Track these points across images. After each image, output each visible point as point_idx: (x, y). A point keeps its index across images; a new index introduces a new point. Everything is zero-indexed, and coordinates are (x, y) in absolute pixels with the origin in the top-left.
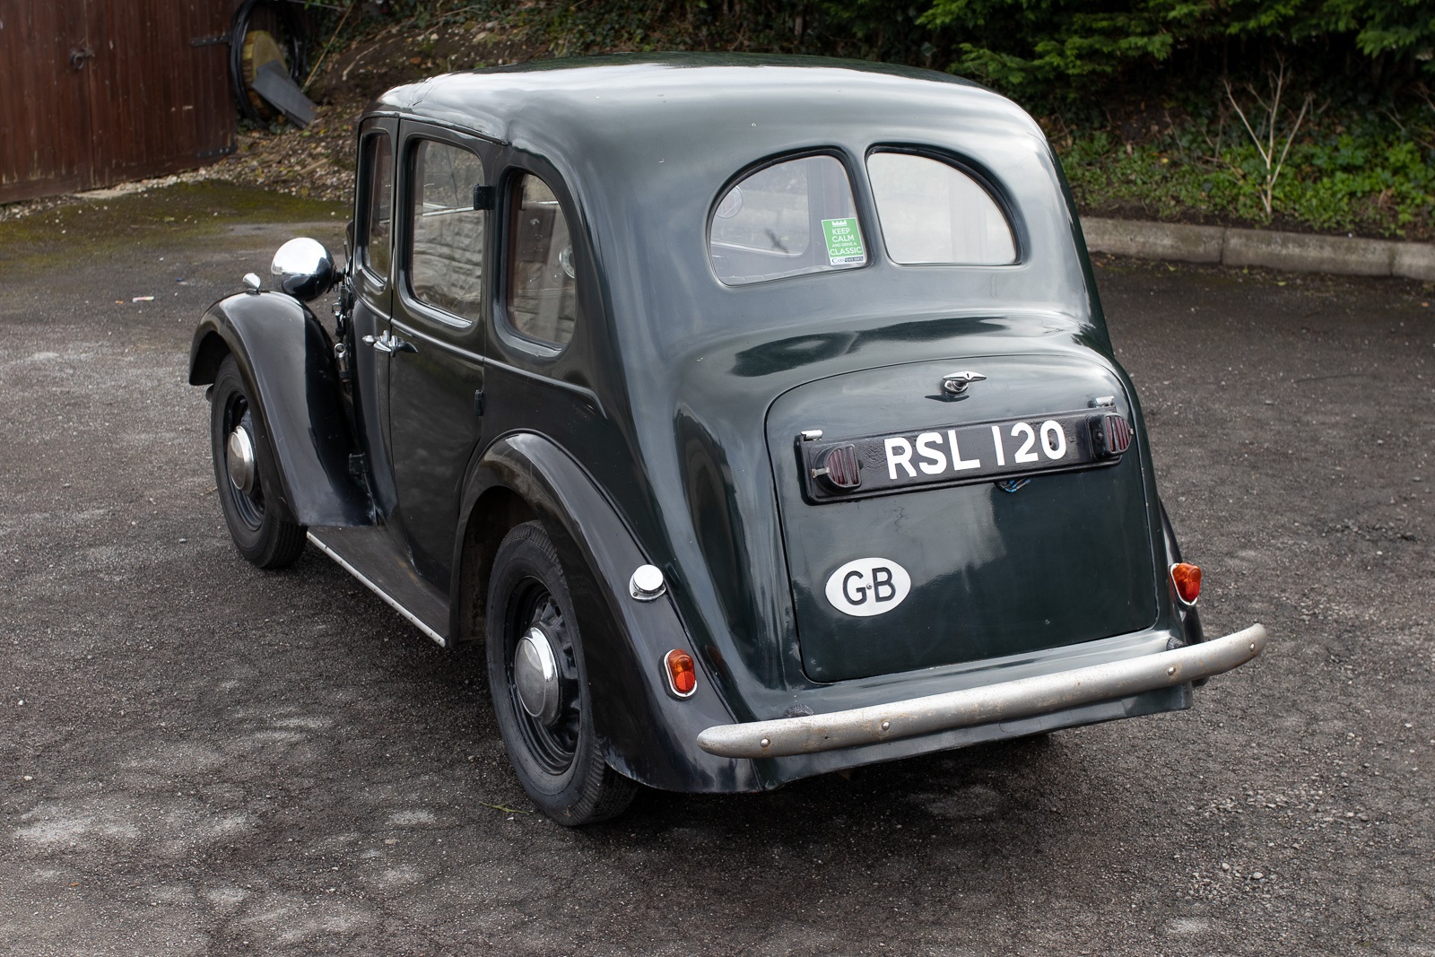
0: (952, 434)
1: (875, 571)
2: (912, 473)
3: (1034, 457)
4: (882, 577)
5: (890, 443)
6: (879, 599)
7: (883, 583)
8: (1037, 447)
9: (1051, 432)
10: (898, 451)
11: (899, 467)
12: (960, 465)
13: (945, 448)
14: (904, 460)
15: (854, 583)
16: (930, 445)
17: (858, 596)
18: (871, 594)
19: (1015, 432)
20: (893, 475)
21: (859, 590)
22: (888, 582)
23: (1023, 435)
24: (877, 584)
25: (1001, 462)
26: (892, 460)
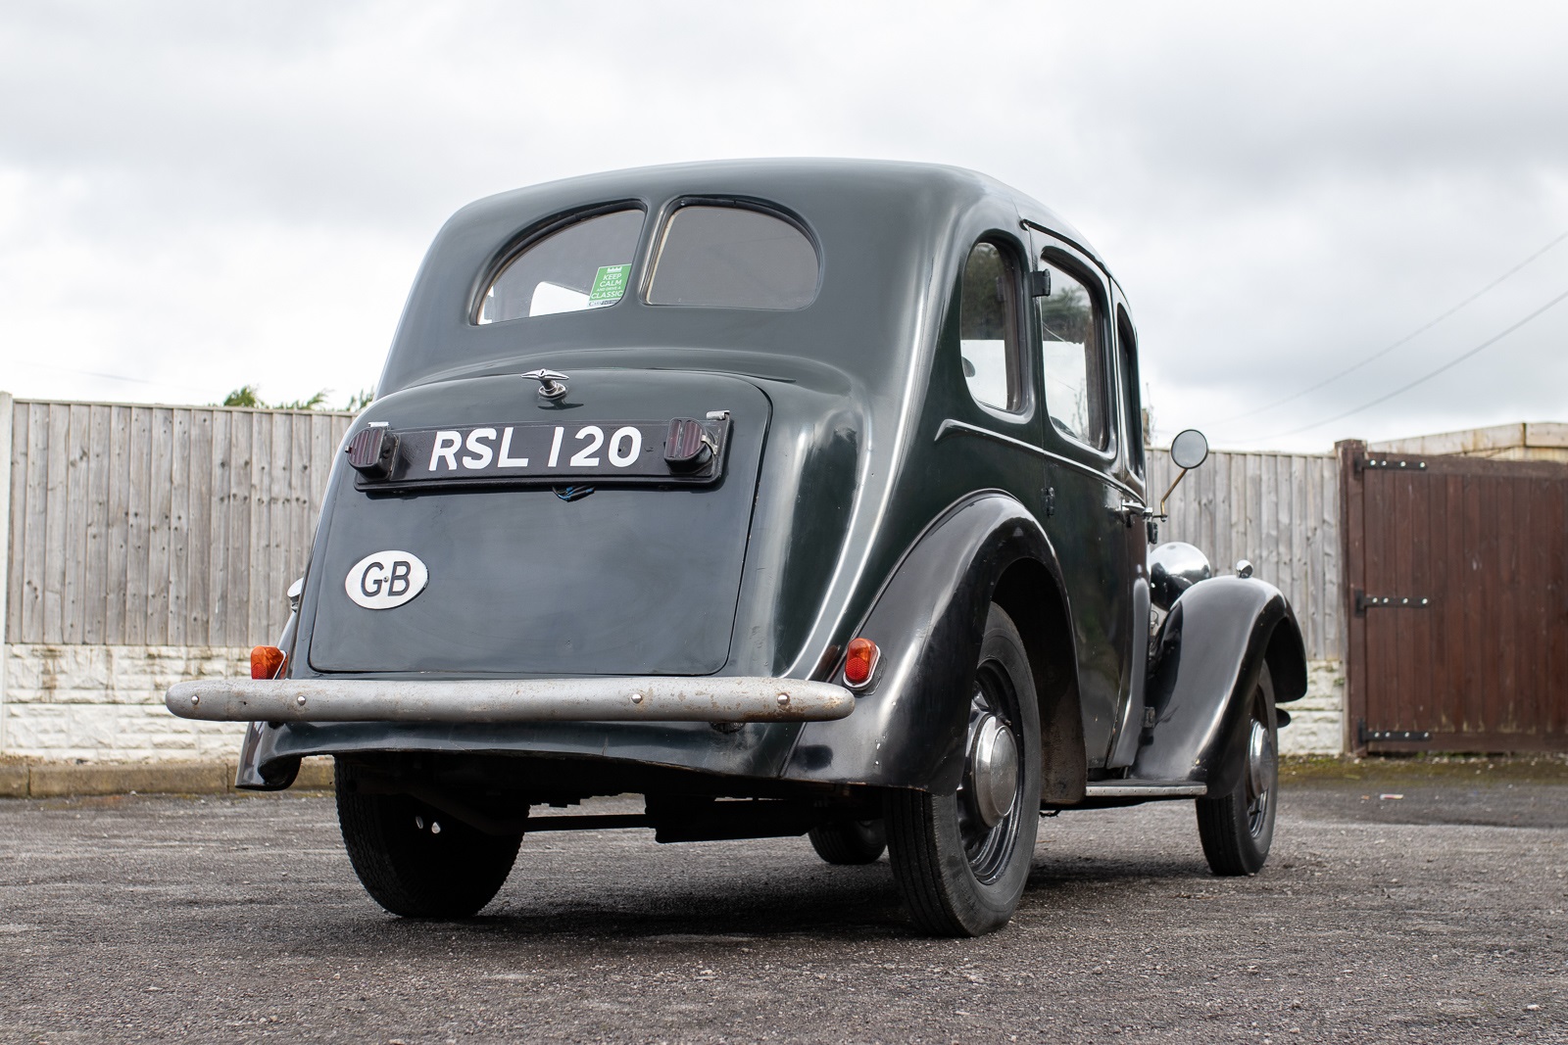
0: (509, 432)
1: (397, 564)
2: (453, 465)
3: (595, 462)
4: (401, 571)
5: (441, 436)
6: (391, 593)
7: (400, 577)
8: (602, 453)
9: (626, 442)
10: (447, 443)
11: (442, 460)
12: (505, 462)
13: (495, 446)
14: (449, 454)
15: (375, 574)
16: (482, 440)
18: (385, 586)
19: (581, 435)
20: (433, 467)
21: (376, 582)
22: (405, 577)
23: (590, 439)
24: (395, 577)
25: (553, 462)
26: (438, 451)
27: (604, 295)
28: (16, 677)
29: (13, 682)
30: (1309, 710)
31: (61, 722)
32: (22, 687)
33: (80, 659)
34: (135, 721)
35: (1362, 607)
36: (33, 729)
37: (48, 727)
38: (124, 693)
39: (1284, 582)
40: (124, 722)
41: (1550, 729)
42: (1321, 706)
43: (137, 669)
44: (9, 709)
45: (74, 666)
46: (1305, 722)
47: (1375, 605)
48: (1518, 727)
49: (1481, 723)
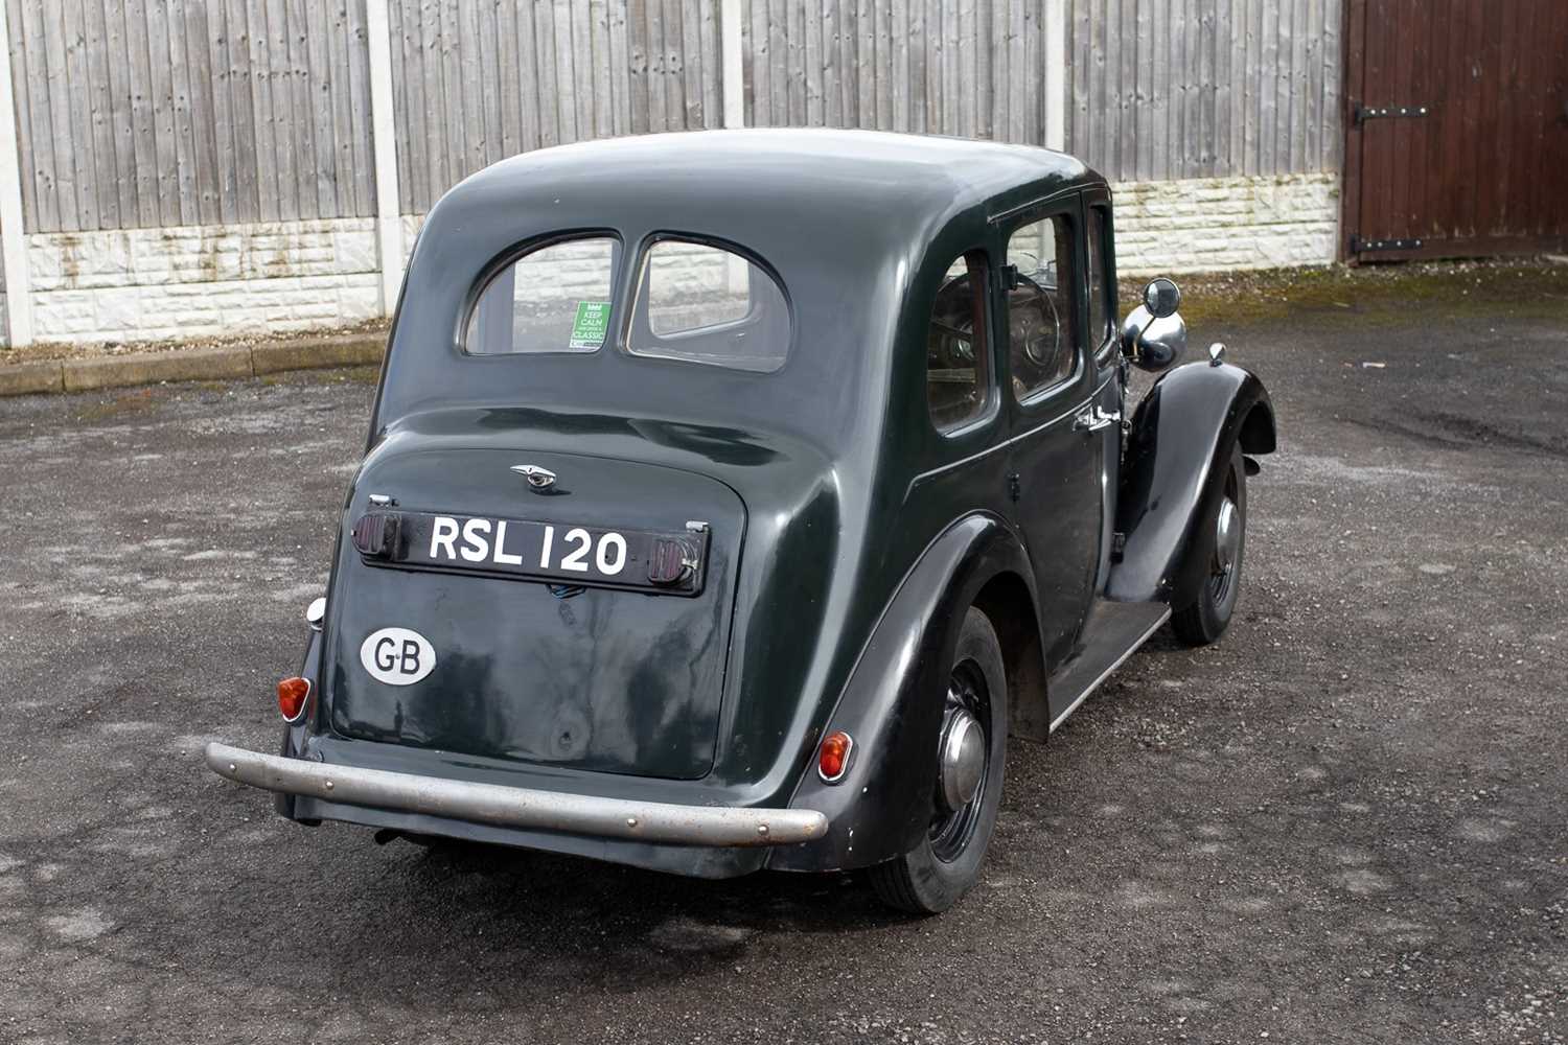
0: (502, 525)
1: (406, 643)
2: (452, 555)
3: (583, 567)
4: (411, 650)
5: (440, 522)
6: (403, 670)
7: (410, 656)
8: (590, 558)
9: (612, 547)
10: (445, 531)
11: (441, 546)
12: (500, 558)
13: (490, 538)
14: (448, 541)
15: (386, 649)
16: (478, 532)
17: (385, 663)
18: (398, 663)
19: (570, 537)
20: (434, 553)
21: (388, 657)
22: (415, 657)
23: (578, 542)
24: (405, 656)
25: (545, 563)
26: (437, 538)
27: (585, 335)
28: (39, 267)
29: (36, 271)
30: (1304, 222)
31: (88, 307)
32: (45, 276)
33: (98, 245)
34: (158, 301)
35: (1360, 119)
36: (60, 316)
37: (75, 313)
38: (144, 274)
39: (1283, 96)
40: (148, 303)
41: (1540, 231)
42: (1316, 218)
43: (155, 251)
44: (35, 298)
45: (94, 253)
46: (1298, 234)
47: (1372, 117)
48: (1509, 230)
49: (1472, 229)
